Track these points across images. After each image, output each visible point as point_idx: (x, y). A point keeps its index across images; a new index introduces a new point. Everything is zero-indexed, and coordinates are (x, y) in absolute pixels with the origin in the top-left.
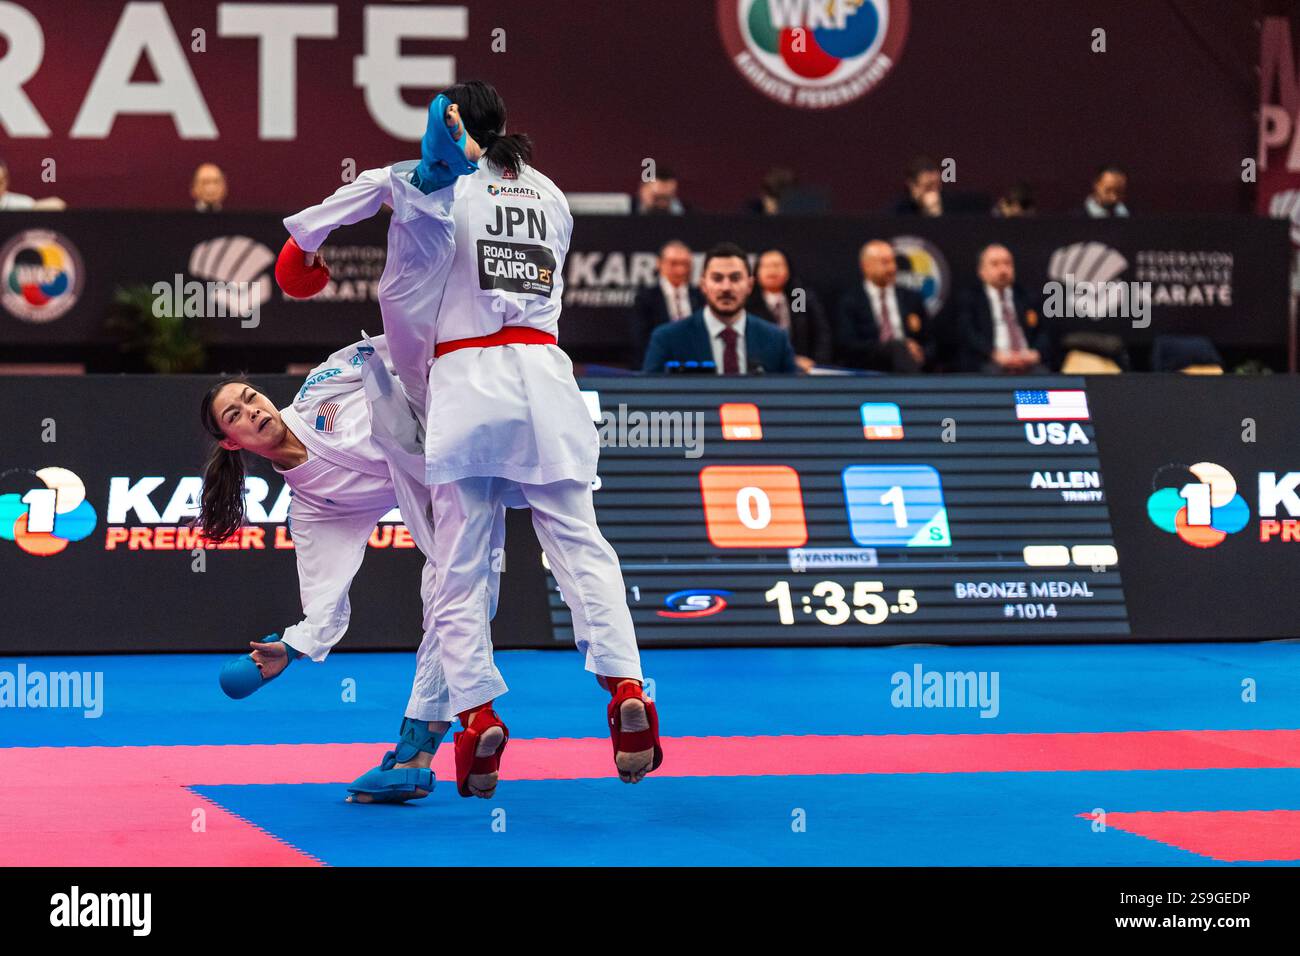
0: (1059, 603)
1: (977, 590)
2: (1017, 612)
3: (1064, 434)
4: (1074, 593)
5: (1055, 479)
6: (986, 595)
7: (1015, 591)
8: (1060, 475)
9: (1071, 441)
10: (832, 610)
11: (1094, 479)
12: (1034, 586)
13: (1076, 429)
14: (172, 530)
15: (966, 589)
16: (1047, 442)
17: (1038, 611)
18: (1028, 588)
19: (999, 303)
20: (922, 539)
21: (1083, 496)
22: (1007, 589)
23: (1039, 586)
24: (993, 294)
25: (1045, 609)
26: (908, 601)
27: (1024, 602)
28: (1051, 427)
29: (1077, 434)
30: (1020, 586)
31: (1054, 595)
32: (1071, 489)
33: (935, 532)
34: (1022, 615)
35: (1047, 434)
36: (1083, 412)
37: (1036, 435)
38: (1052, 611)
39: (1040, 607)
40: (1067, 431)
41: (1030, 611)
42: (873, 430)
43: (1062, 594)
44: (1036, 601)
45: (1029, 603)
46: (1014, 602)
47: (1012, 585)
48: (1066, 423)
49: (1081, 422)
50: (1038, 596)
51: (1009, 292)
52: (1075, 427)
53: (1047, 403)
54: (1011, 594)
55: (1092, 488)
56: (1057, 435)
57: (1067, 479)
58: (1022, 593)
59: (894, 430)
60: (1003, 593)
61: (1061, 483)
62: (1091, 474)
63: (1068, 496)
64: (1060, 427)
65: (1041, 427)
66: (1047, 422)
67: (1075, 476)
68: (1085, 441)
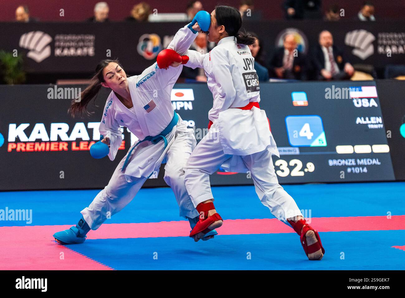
0: (368, 167)
1: (337, 163)
2: (352, 171)
3: (368, 103)
4: (373, 163)
5: (365, 120)
6: (340, 164)
7: (351, 162)
8: (367, 119)
9: (371, 106)
10: (283, 171)
11: (380, 120)
12: (358, 161)
13: (372, 101)
14: (32, 144)
15: (333, 162)
16: (362, 106)
17: (360, 170)
18: (356, 162)
19: (327, 53)
20: (316, 143)
21: (376, 126)
22: (348, 162)
23: (360, 160)
24: (325, 50)
25: (363, 169)
26: (311, 167)
27: (354, 167)
28: (363, 100)
29: (373, 103)
30: (353, 161)
31: (366, 164)
32: (372, 124)
33: (321, 141)
34: (354, 171)
35: (362, 103)
36: (375, 95)
37: (358, 103)
38: (365, 170)
39: (361, 169)
40: (369, 102)
41: (357, 170)
42: (296, 102)
43: (369, 164)
44: (359, 166)
45: (356, 167)
46: (351, 167)
47: (350, 160)
48: (369, 99)
49: (374, 98)
50: (360, 164)
51: (331, 49)
52: (372, 100)
53: (362, 91)
54: (349, 164)
55: (379, 123)
56: (366, 104)
57: (370, 120)
58: (354, 163)
59: (304, 102)
60: (347, 164)
61: (367, 121)
62: (378, 117)
63: (370, 126)
64: (367, 100)
65: (360, 100)
66: (361, 98)
67: (373, 119)
68: (376, 105)
